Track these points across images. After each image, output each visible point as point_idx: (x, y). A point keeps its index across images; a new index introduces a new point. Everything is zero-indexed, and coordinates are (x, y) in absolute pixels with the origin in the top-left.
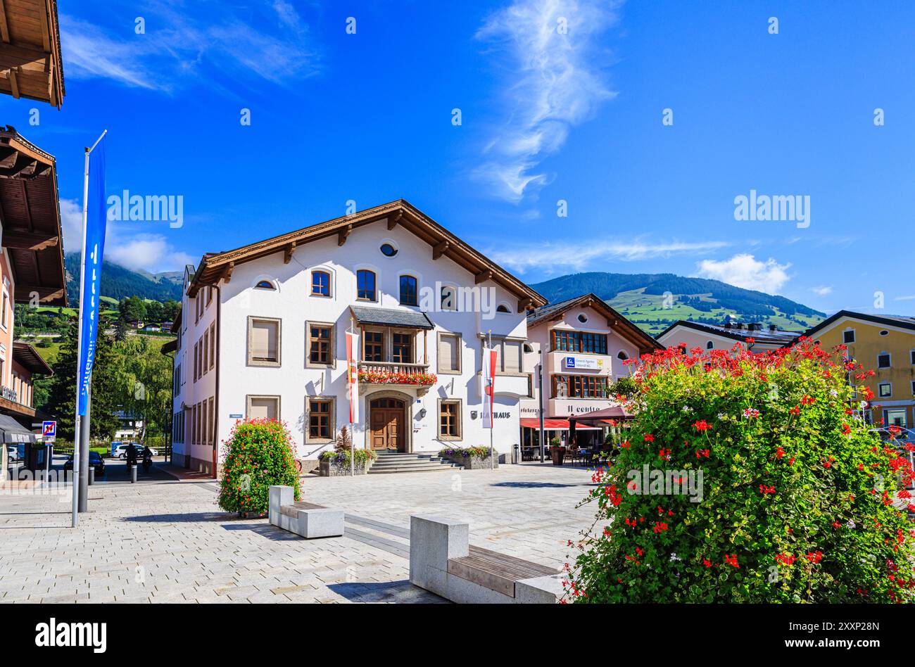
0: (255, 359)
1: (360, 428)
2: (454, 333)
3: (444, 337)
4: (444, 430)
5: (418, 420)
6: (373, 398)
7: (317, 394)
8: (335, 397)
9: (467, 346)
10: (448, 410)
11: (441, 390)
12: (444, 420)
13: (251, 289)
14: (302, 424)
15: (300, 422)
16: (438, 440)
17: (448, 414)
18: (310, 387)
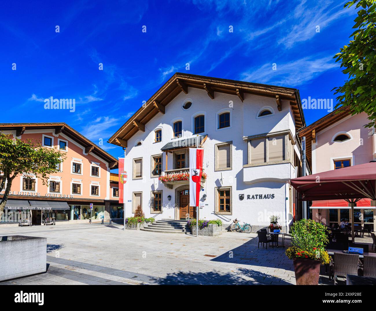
0: (137, 177)
1: (173, 206)
2: (227, 142)
3: (220, 147)
4: (222, 208)
5: (203, 201)
6: (178, 190)
7: (155, 190)
8: (162, 190)
9: (237, 149)
10: (225, 194)
11: (218, 182)
12: (222, 201)
13: (134, 147)
14: (150, 204)
15: (149, 203)
16: (215, 214)
17: (225, 197)
18: (153, 187)
